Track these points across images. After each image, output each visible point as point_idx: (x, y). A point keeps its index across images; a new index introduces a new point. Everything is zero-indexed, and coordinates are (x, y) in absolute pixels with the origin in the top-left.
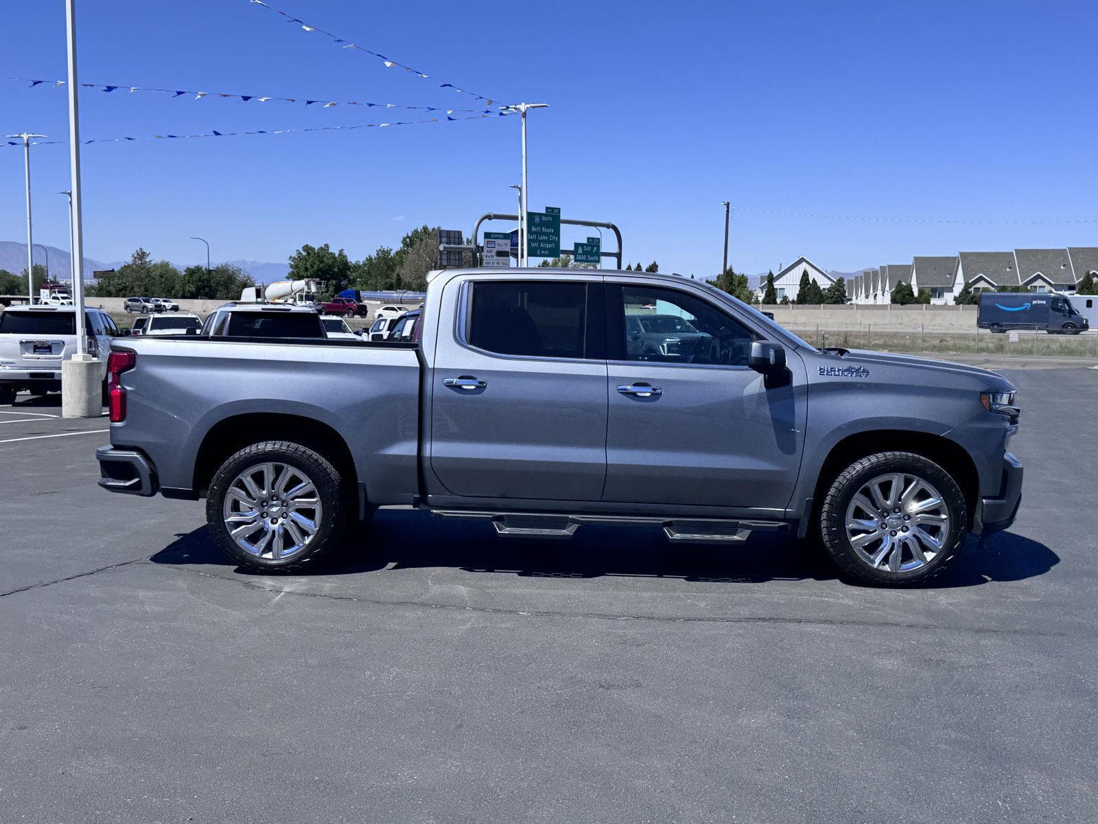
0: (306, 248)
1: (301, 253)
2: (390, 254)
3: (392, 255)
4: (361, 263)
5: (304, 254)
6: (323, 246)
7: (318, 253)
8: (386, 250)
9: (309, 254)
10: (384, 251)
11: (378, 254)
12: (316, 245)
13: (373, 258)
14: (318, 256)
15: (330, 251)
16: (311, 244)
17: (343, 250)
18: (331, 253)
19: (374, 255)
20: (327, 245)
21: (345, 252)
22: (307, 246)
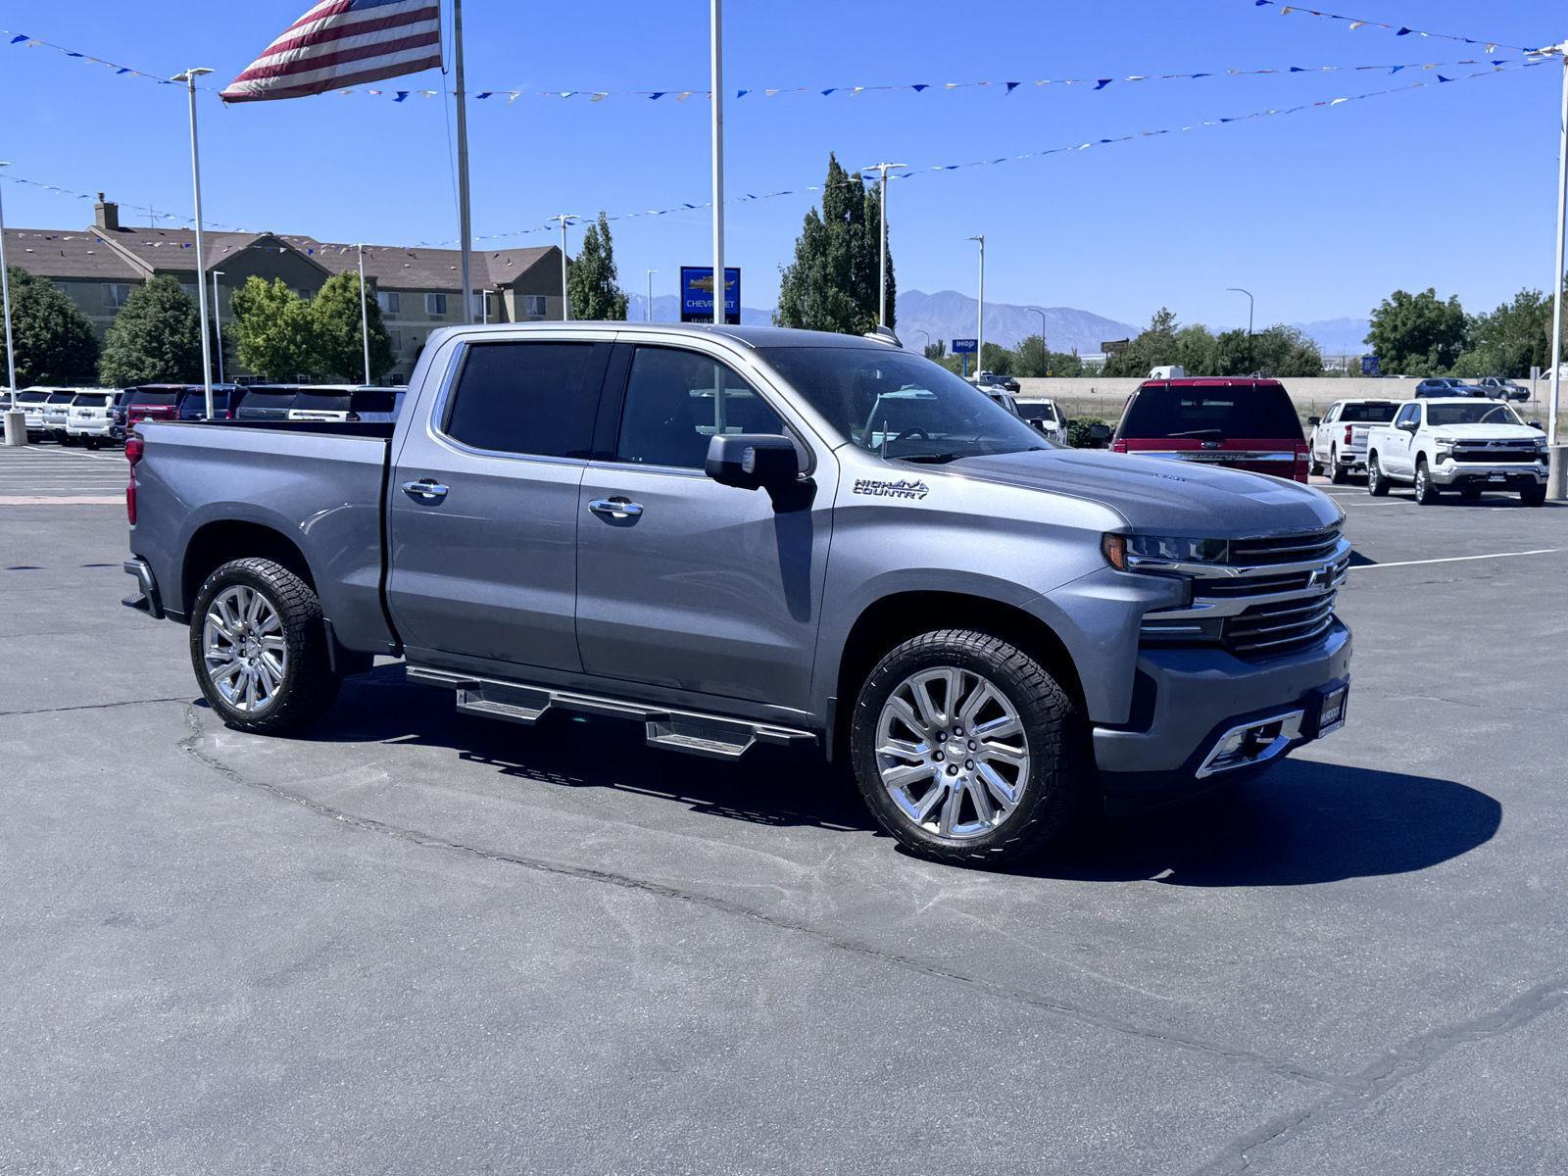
0: (1399, 296)
1: (1389, 305)
2: (1538, 299)
3: (1541, 301)
4: (1489, 317)
5: (1394, 304)
6: (1425, 292)
7: (1416, 303)
8: (1531, 293)
9: (1401, 305)
10: (1528, 295)
11: (1517, 301)
12: (1415, 291)
13: (1510, 306)
14: (1415, 307)
15: (1436, 299)
16: (1406, 290)
17: (1456, 296)
18: (1437, 302)
19: (1511, 302)
20: (1431, 291)
21: (1459, 300)
22: (1400, 292)
